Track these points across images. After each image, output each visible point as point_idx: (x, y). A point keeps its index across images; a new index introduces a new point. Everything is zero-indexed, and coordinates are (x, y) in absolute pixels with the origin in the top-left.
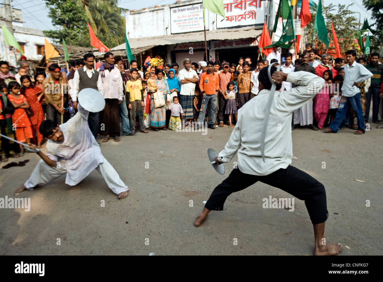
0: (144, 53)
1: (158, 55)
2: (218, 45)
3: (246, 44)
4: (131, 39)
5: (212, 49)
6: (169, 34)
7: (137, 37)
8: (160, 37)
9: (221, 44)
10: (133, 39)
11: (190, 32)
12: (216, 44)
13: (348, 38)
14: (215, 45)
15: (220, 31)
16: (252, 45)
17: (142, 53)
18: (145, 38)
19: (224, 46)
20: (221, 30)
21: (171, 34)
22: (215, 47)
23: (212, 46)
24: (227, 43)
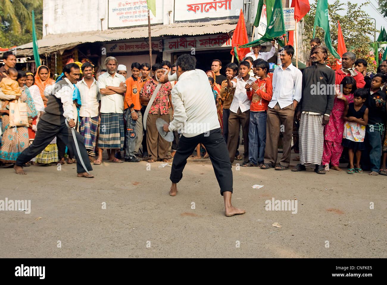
0: (62, 53)
1: (86, 58)
2: (175, 45)
3: (215, 43)
4: (49, 34)
5: (165, 51)
6: (105, 28)
7: (59, 32)
8: (92, 32)
9: (179, 43)
10: (52, 34)
11: (135, 27)
12: (173, 44)
13: (361, 47)
14: (171, 45)
15: (178, 26)
16: (224, 45)
17: (58, 51)
18: (71, 33)
19: (184, 46)
20: (181, 24)
21: (109, 28)
22: (171, 48)
23: (167, 46)
24: (188, 43)
